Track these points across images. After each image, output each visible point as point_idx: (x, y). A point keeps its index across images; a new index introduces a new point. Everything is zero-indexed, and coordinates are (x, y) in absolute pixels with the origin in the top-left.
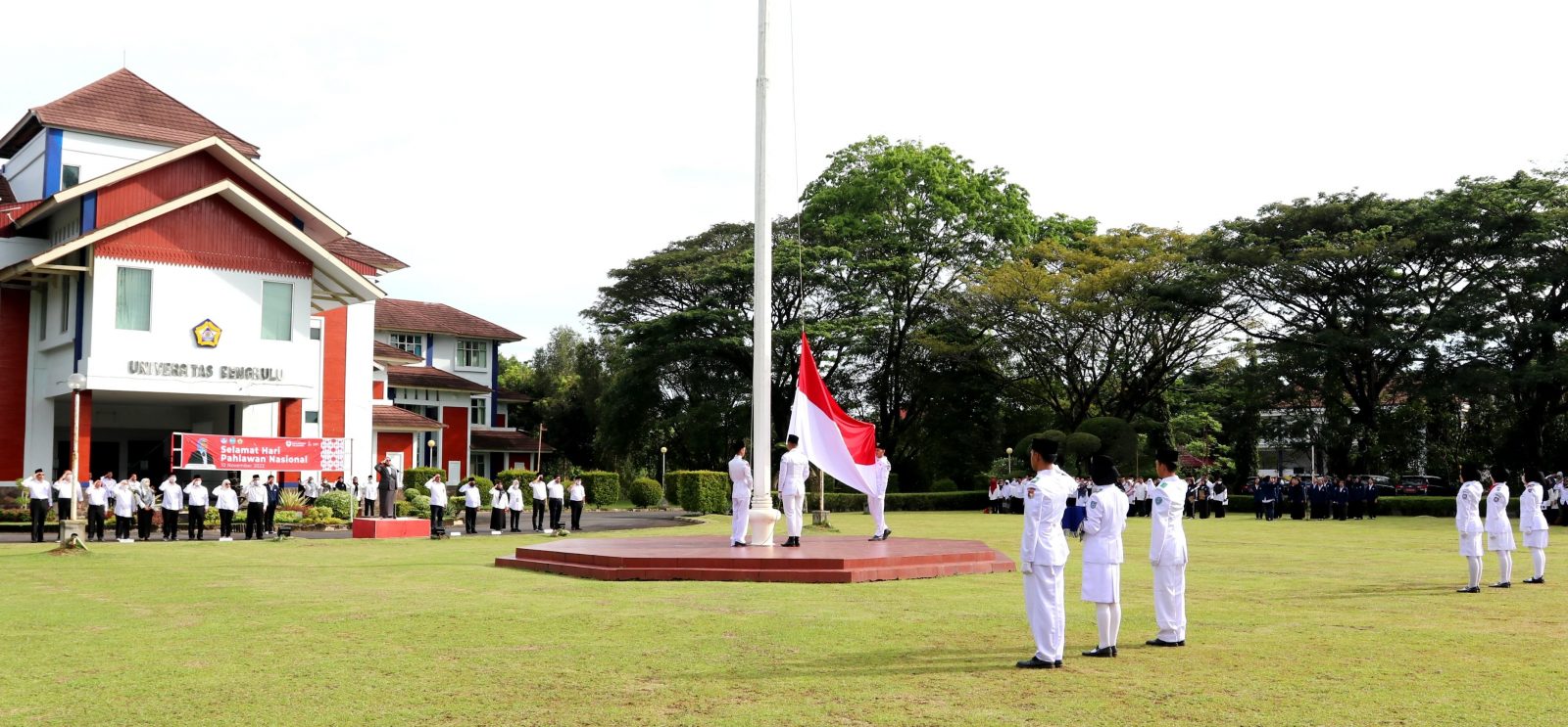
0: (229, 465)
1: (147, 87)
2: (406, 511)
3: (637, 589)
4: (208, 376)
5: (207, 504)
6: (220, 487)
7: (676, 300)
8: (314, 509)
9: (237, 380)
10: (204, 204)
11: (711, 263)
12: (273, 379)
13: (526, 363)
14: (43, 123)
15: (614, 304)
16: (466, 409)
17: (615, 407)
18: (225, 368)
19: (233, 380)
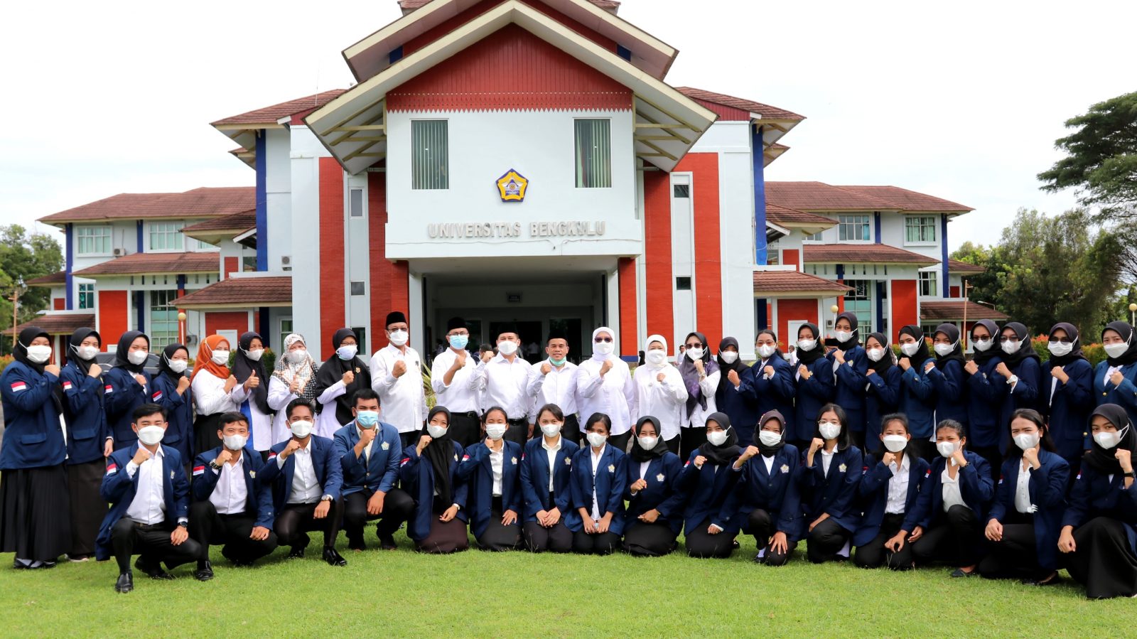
4: (516, 235)
9: (550, 238)
12: (591, 235)
16: (915, 281)
18: (534, 225)
19: (545, 239)
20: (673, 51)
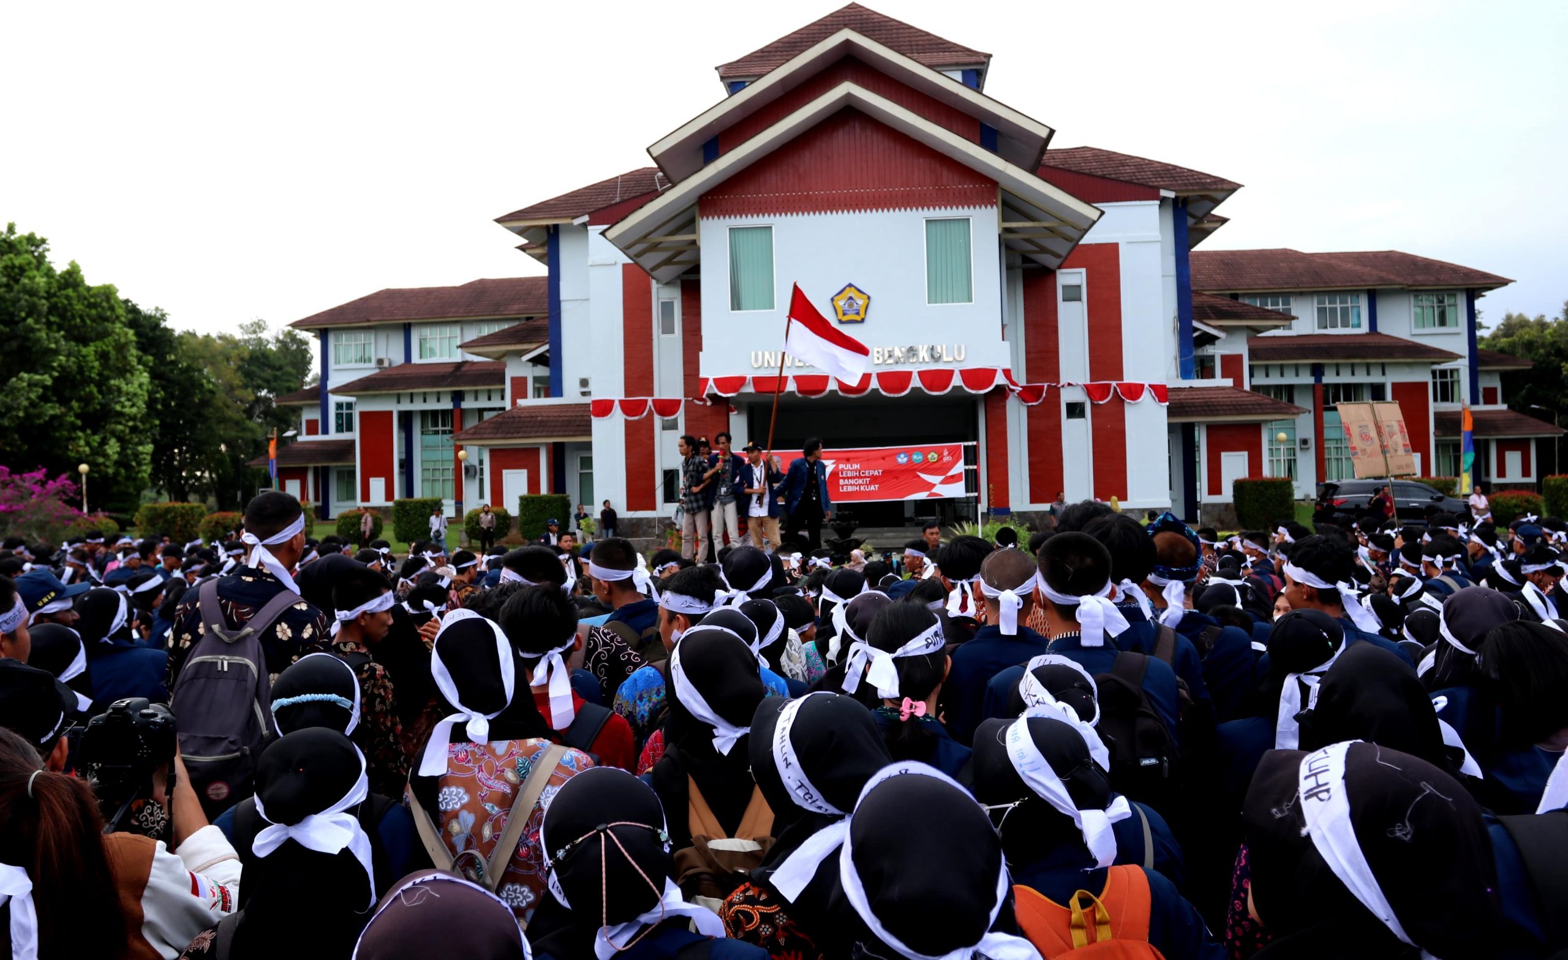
9: (897, 367)
12: (948, 361)
16: (1426, 384)
19: (892, 367)
20: (1047, 131)
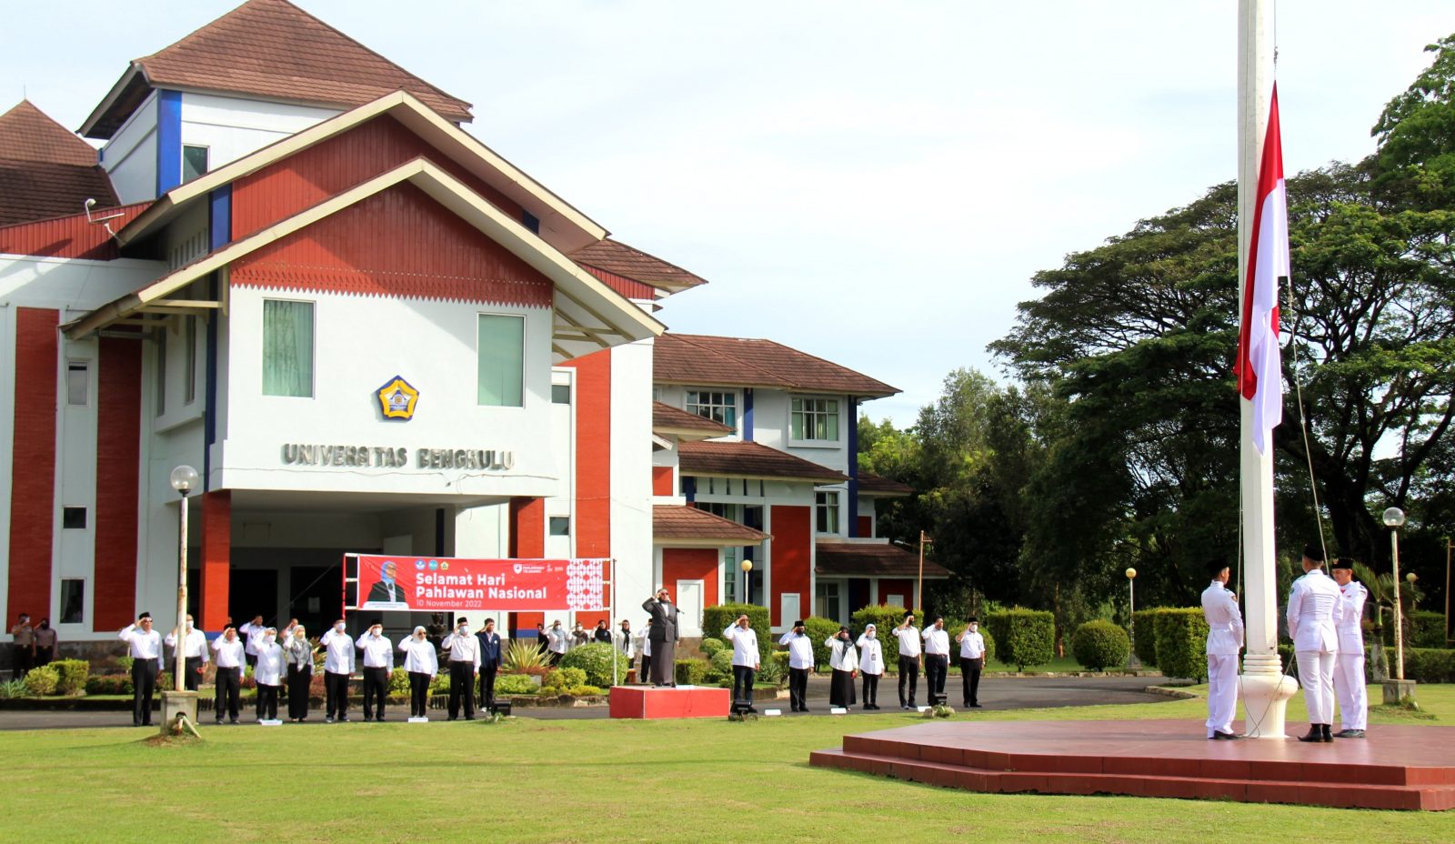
0: (429, 603)
1: (304, 18)
2: (701, 675)
3: (1029, 808)
4: (401, 465)
5: (391, 665)
6: (410, 637)
7: (1153, 320)
8: (558, 672)
9: (444, 471)
10: (388, 198)
11: (1210, 252)
12: (497, 467)
13: (909, 431)
14: (153, 82)
15: (1046, 329)
16: (808, 509)
17: (1051, 502)
18: (425, 451)
19: (437, 470)
